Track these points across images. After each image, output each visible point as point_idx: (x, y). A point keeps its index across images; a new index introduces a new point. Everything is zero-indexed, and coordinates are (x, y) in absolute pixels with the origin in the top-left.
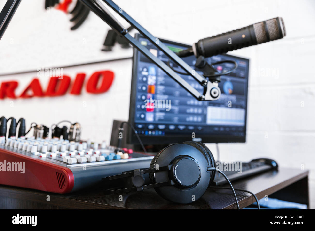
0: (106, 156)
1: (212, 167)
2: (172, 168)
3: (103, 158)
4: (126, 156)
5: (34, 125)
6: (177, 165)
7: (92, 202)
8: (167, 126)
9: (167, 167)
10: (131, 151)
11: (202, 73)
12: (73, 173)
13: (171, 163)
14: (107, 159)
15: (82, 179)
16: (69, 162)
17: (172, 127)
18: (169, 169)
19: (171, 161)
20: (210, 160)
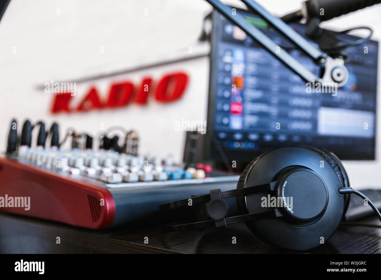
0: (169, 173)
1: (344, 186)
2: (276, 187)
3: (164, 176)
4: (201, 174)
5: (71, 132)
6: (286, 182)
7: (140, 244)
8: (261, 135)
9: (268, 185)
10: (209, 168)
11: (316, 46)
12: (114, 197)
13: (275, 179)
14: (171, 177)
15: (129, 207)
16: (109, 181)
17: (268, 138)
18: (272, 189)
19: (275, 176)
20: (341, 176)
